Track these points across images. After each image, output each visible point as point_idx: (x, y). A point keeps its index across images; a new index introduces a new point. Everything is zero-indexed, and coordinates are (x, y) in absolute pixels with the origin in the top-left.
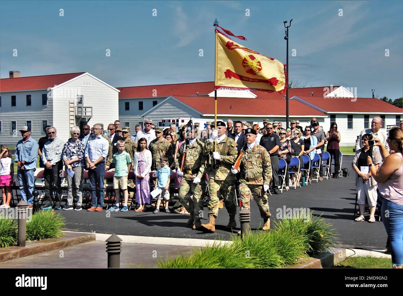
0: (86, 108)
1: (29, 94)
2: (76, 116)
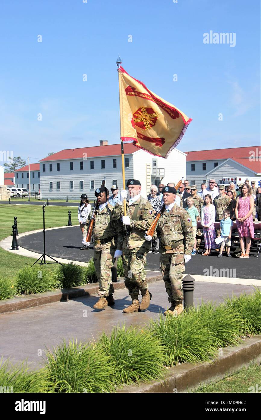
0: (159, 169)
1: (114, 158)
2: (151, 176)
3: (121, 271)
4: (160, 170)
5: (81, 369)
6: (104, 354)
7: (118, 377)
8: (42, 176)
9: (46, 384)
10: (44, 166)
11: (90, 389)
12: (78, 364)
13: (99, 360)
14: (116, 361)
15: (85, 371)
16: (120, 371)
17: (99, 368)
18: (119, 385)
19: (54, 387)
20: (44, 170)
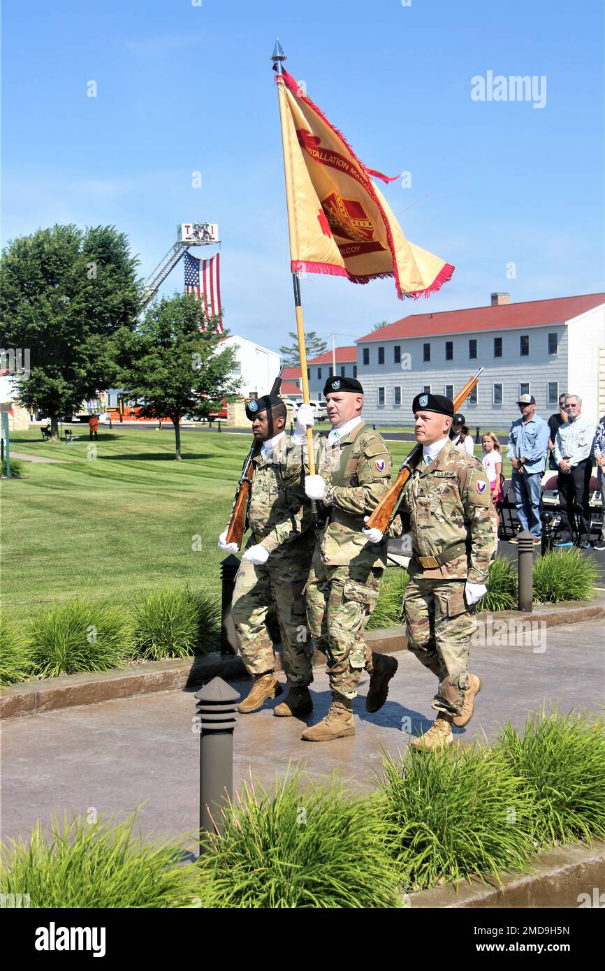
1: (524, 334)
3: (541, 589)
5: (458, 800)
6: (508, 771)
7: (540, 824)
8: (360, 374)
9: (383, 828)
10: (366, 352)
11: (479, 847)
12: (452, 790)
13: (499, 783)
14: (536, 789)
15: (466, 807)
16: (546, 811)
17: (498, 801)
18: (544, 842)
19: (402, 836)
20: (366, 361)
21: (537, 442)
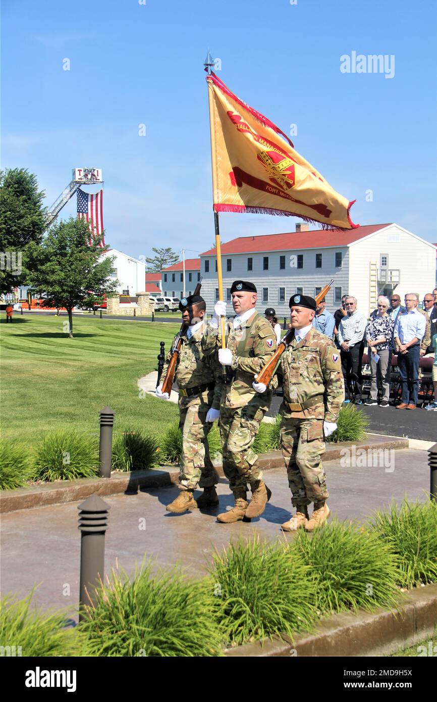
0: (391, 271)
1: (319, 253)
2: (378, 281)
4: (393, 272)
5: (264, 582)
6: (301, 561)
7: (322, 599)
8: (203, 278)
9: (211, 602)
10: (207, 263)
11: (278, 615)
12: (261, 574)
13: (294, 570)
14: (320, 574)
15: (270, 587)
16: (326, 590)
17: (293, 582)
18: (324, 611)
19: (224, 607)
20: (207, 269)
21: (326, 329)
